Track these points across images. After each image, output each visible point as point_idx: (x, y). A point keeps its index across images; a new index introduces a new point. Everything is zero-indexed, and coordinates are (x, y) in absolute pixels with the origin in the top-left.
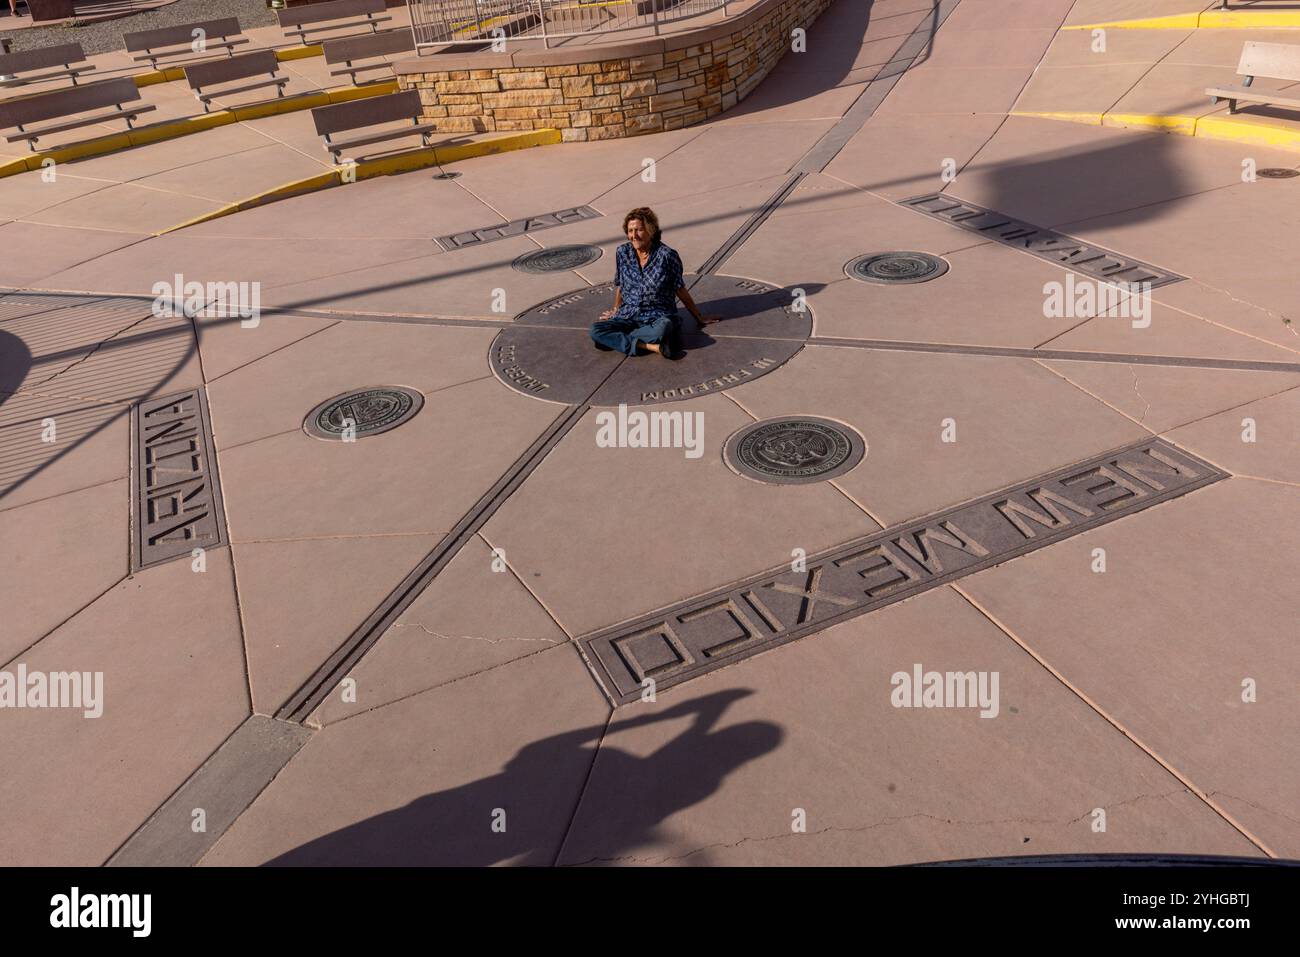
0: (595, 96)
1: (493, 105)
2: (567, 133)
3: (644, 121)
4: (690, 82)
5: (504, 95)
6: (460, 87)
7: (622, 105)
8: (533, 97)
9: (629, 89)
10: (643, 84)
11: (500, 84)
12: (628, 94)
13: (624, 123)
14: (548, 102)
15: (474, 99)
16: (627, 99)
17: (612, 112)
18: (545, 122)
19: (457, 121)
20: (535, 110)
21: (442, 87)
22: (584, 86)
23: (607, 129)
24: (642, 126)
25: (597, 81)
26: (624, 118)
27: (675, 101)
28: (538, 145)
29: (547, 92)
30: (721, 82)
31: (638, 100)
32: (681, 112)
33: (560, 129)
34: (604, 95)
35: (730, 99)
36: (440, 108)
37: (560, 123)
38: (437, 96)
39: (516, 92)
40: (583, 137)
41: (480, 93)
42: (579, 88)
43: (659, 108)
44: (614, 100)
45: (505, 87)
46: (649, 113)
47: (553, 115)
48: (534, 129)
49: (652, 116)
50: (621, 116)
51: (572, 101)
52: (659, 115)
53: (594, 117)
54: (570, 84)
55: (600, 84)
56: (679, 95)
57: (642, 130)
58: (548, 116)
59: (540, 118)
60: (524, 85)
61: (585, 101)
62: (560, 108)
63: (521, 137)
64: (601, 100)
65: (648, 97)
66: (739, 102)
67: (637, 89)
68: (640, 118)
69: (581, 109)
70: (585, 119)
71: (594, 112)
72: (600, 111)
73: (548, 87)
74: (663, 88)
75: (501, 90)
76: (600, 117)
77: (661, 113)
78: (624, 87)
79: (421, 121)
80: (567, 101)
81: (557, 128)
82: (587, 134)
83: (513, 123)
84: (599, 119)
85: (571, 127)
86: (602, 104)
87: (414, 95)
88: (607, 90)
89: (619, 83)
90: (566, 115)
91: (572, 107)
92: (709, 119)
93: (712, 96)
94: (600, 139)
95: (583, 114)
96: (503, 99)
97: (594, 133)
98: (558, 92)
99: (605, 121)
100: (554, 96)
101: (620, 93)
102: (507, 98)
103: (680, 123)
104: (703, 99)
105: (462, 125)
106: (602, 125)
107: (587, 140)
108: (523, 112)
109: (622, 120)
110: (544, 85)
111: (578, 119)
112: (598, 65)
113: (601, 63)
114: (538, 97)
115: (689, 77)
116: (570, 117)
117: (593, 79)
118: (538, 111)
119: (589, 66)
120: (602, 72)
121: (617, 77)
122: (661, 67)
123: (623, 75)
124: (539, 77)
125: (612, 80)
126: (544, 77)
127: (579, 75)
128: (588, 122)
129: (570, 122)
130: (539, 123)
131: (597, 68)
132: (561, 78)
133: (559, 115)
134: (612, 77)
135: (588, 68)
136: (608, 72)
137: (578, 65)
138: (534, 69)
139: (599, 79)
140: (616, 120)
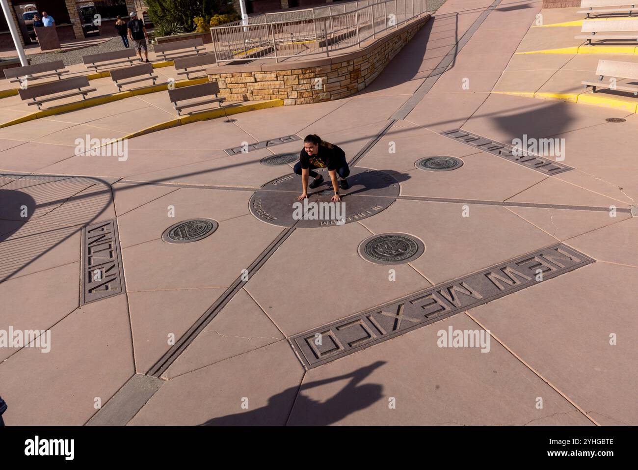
0: (299, 84)
1: (252, 89)
2: (286, 101)
3: (322, 96)
4: (344, 78)
5: (257, 84)
6: (237, 80)
7: (312, 89)
8: (271, 85)
9: (315, 81)
10: (321, 79)
11: (255, 79)
13: (312, 97)
14: (277, 87)
15: (243, 85)
16: (314, 85)
17: (307, 91)
18: (276, 96)
19: (235, 96)
20: (271, 91)
21: (228, 80)
22: (294, 80)
23: (305, 99)
24: (321, 98)
25: (300, 78)
26: (313, 94)
27: (336, 87)
28: (273, 107)
29: (277, 82)
30: (358, 78)
31: (319, 86)
32: (339, 91)
33: (283, 99)
34: (303, 84)
35: (361, 86)
36: (228, 90)
37: (283, 97)
38: (226, 84)
39: (262, 82)
40: (294, 103)
41: (246, 83)
42: (292, 81)
43: (329, 90)
44: (308, 86)
45: (257, 80)
46: (324, 92)
47: (280, 93)
48: (271, 99)
49: (326, 94)
50: (311, 93)
51: (289, 86)
52: (329, 93)
53: (299, 94)
54: (288, 79)
55: (302, 79)
56: (338, 83)
57: (321, 100)
58: (278, 93)
59: (274, 94)
60: (266, 79)
61: (295, 87)
62: (283, 90)
63: (265, 103)
64: (302, 86)
65: (323, 84)
66: (366, 87)
67: (319, 81)
68: (320, 95)
69: (293, 90)
70: (295, 95)
71: (298, 91)
72: (301, 91)
73: (277, 80)
74: (331, 81)
75: (256, 81)
76: (301, 94)
77: (330, 92)
78: (312, 80)
79: (218, 95)
80: (286, 87)
81: (281, 99)
82: (295, 102)
83: (261, 97)
84: (301, 95)
85: (288, 98)
86: (302, 88)
87: (215, 84)
88: (305, 81)
89: (310, 78)
91: (289, 90)
92: (352, 95)
93: (354, 84)
94: (301, 104)
95: (294, 93)
96: (257, 86)
97: (299, 101)
98: (282, 82)
99: (304, 96)
100: (280, 84)
101: (311, 83)
102: (258, 85)
103: (339, 96)
104: (349, 86)
105: (237, 97)
106: (303, 98)
107: (295, 104)
108: (266, 92)
109: (312, 95)
110: (276, 79)
111: (292, 95)
112: (300, 70)
113: (302, 69)
114: (273, 85)
115: (342, 76)
116: (287, 94)
117: (298, 77)
118: (273, 91)
119: (297, 71)
120: (303, 74)
121: (310, 76)
122: (329, 71)
123: (312, 75)
124: (273, 75)
125: (307, 77)
126: (276, 76)
127: (292, 75)
128: (296, 96)
129: (288, 96)
130: (273, 97)
131: (300, 71)
132: (283, 76)
133: (282, 93)
134: (307, 75)
135: (296, 72)
136: (305, 73)
137: (291, 70)
138: (271, 72)
139: (301, 77)
140: (309, 95)
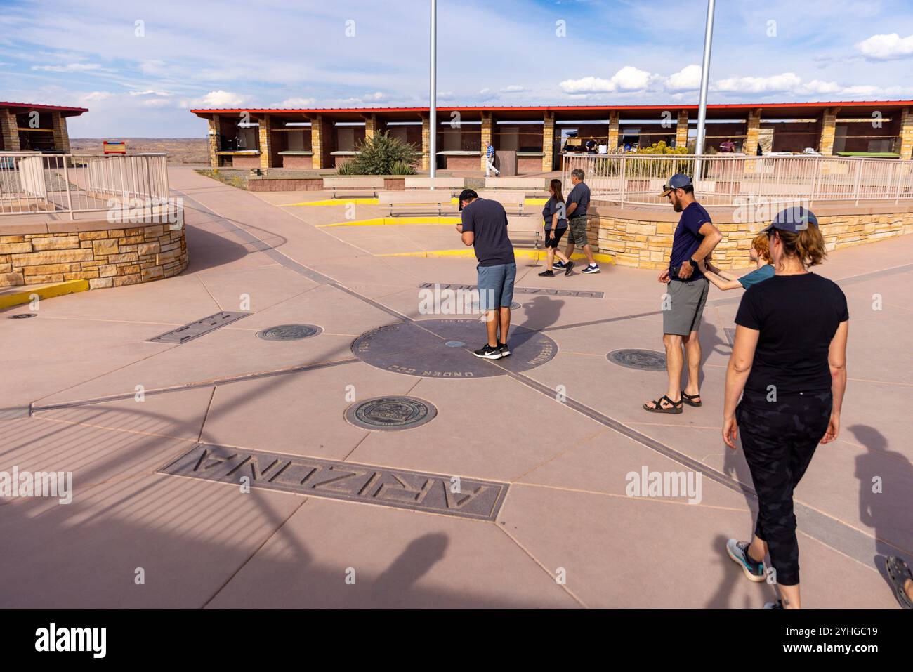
0: (119, 253)
1: (23, 264)
2: (95, 283)
3: (154, 272)
4: (175, 246)
5: (36, 255)
7: (139, 260)
8: (65, 255)
9: (143, 249)
10: (153, 245)
11: (33, 246)
12: (143, 252)
13: (140, 273)
14: (79, 259)
16: (142, 255)
17: (132, 265)
18: (76, 275)
20: (67, 266)
22: (111, 246)
23: (129, 278)
24: (152, 274)
25: (121, 243)
26: (140, 269)
27: (169, 258)
28: (72, 292)
29: (79, 251)
31: (149, 257)
32: (173, 265)
33: (88, 279)
34: (126, 253)
37: (90, 275)
39: (47, 252)
40: (110, 285)
41: (11, 254)
42: (108, 248)
43: (162, 263)
44: (134, 257)
45: (37, 249)
46: (156, 266)
47: (84, 269)
48: (64, 281)
49: (157, 268)
50: (139, 268)
51: (102, 258)
52: (161, 267)
53: (119, 269)
54: (100, 245)
55: (124, 245)
56: (171, 254)
57: (152, 278)
58: (79, 270)
59: (71, 271)
60: (57, 247)
61: (112, 258)
62: (90, 263)
63: (59, 286)
64: (124, 257)
65: (155, 254)
67: (149, 249)
68: (151, 270)
69: (108, 264)
70: (112, 270)
71: (118, 265)
72: (123, 265)
73: (80, 248)
74: (164, 248)
75: (34, 251)
76: (122, 269)
77: (163, 265)
78: (140, 247)
80: (96, 258)
81: (85, 279)
82: (113, 281)
83: (43, 278)
84: (122, 271)
85: (99, 277)
86: (124, 260)
88: (129, 249)
89: (137, 244)
90: (96, 268)
91: (101, 263)
94: (123, 285)
95: (109, 267)
96: (35, 259)
97: (119, 281)
98: (90, 251)
99: (127, 272)
100: (86, 254)
101: (137, 252)
102: (39, 257)
103: (171, 273)
104: (181, 258)
106: (125, 275)
107: (113, 286)
108: (54, 268)
109: (139, 271)
110: (77, 246)
111: (106, 271)
112: (123, 231)
113: (124, 229)
114: (71, 255)
115: (175, 242)
116: (99, 270)
117: (118, 242)
118: (70, 266)
119: (117, 231)
120: (126, 236)
121: (136, 240)
122: (161, 234)
123: (140, 239)
124: (72, 240)
125: (133, 242)
126: (77, 240)
127: (108, 238)
128: (114, 273)
129: (99, 273)
130: (69, 276)
131: (122, 233)
132: (92, 240)
133: (89, 269)
134: (132, 240)
135: (116, 233)
136: (130, 236)
137: (107, 231)
138: (67, 234)
139: (123, 242)
140: (135, 270)
